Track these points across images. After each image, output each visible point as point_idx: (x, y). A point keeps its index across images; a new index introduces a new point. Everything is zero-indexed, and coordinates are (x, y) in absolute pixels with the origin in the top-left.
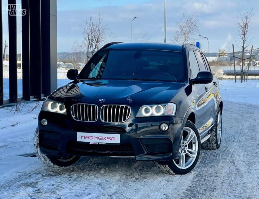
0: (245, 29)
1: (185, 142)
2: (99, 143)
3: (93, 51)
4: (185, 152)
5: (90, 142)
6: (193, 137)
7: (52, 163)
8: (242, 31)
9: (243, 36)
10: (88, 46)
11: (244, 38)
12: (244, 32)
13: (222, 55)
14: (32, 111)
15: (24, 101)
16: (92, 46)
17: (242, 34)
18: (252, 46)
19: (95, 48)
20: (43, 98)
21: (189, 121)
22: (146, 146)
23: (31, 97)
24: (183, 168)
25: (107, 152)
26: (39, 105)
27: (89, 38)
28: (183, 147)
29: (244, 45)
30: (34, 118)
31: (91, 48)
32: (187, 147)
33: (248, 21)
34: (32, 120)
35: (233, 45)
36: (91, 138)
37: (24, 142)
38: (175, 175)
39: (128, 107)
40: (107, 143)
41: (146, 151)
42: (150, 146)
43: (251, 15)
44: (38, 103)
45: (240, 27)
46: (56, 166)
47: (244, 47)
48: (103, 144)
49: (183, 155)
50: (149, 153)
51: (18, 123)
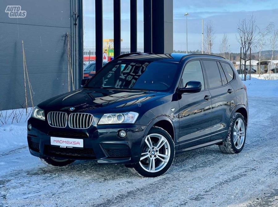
1: (155, 148)
2: (67, 147)
3: (246, 52)
4: (155, 156)
5: (60, 146)
6: (165, 142)
7: (47, 162)
10: (241, 47)
16: (245, 48)
19: (248, 49)
21: (160, 128)
22: (107, 150)
24: (152, 171)
25: (76, 155)
27: (241, 40)
28: (153, 152)
31: (243, 49)
32: (158, 152)
36: (61, 142)
38: (142, 178)
39: (91, 115)
40: (73, 147)
41: (107, 155)
42: (111, 150)
46: (51, 165)
48: (70, 147)
49: (152, 160)
50: (110, 157)
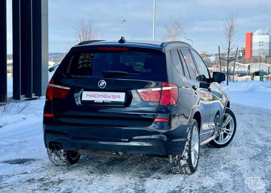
0: (231, 32)
8: (228, 34)
9: (229, 38)
11: (230, 40)
12: (230, 35)
13: (204, 56)
14: (21, 110)
15: (14, 101)
17: (228, 36)
18: (238, 48)
20: (33, 97)
23: (21, 96)
26: (28, 105)
27: (80, 39)
29: (229, 47)
30: (23, 119)
33: (233, 24)
34: (21, 121)
35: (219, 46)
37: (11, 145)
43: (237, 18)
44: (27, 102)
45: (226, 30)
47: (230, 48)
51: (6, 124)
